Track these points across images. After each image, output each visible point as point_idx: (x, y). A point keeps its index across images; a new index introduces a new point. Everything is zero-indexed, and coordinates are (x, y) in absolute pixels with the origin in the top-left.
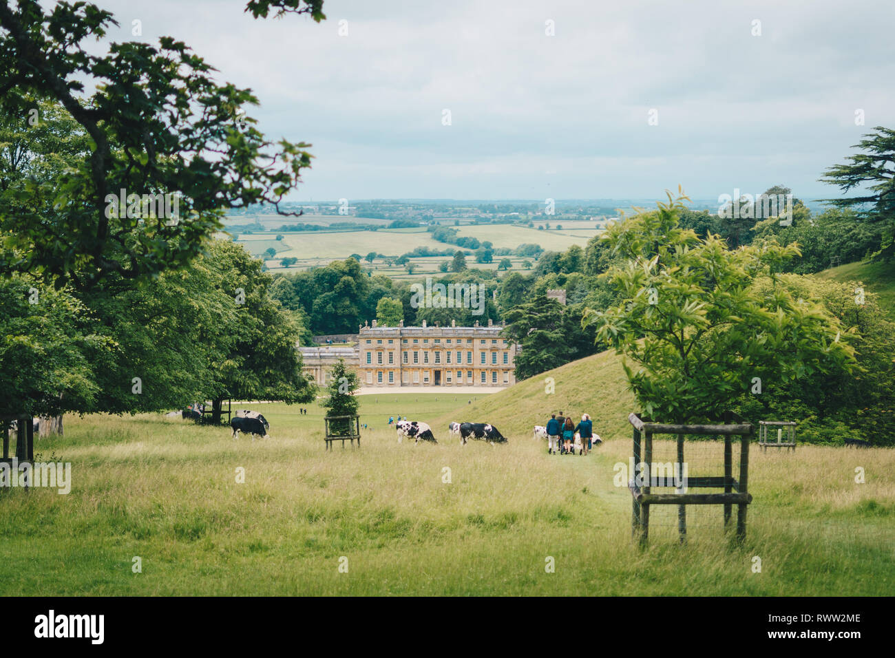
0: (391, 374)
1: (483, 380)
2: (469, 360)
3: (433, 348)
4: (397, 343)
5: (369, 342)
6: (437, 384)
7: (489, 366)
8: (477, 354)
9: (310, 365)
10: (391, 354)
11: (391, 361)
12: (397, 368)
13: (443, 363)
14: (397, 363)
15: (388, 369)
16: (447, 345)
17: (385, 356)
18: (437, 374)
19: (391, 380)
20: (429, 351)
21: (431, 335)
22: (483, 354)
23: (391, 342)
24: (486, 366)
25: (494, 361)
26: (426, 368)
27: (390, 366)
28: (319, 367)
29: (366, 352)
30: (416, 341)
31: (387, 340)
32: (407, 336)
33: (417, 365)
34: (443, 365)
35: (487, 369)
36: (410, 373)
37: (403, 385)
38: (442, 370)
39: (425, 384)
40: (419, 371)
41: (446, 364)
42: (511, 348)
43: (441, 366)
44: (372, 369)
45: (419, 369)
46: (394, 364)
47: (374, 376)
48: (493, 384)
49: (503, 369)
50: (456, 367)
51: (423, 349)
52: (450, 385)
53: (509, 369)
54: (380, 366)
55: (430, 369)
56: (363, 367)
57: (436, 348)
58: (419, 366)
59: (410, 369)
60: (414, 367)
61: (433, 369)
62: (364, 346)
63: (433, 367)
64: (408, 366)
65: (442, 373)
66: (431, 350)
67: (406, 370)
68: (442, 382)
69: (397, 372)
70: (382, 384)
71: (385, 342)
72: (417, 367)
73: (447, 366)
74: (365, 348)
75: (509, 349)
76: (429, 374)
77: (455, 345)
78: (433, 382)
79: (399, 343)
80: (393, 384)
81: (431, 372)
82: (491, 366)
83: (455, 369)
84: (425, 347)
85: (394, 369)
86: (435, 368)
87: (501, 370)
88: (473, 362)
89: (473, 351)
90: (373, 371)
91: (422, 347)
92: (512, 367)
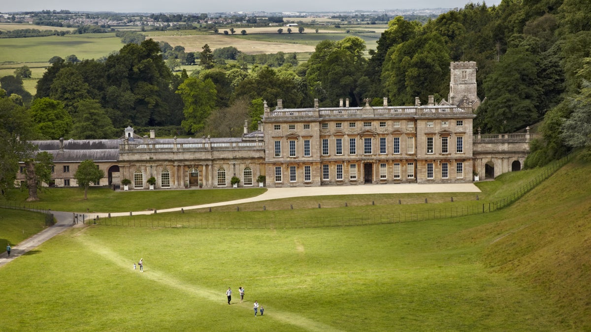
0: (307, 170)
1: (430, 174)
2: (410, 148)
3: (361, 135)
4: (315, 128)
5: (277, 127)
6: (368, 180)
7: (437, 156)
8: (423, 139)
10: (307, 143)
11: (307, 152)
12: (316, 162)
13: (376, 153)
14: (315, 154)
15: (304, 163)
16: (380, 130)
17: (300, 144)
18: (368, 168)
19: (307, 177)
20: (357, 139)
21: (358, 117)
22: (430, 141)
23: (307, 127)
24: (435, 156)
25: (445, 149)
26: (354, 161)
27: (306, 159)
28: (210, 163)
29: (273, 141)
30: (338, 125)
31: (302, 125)
32: (327, 118)
33: (341, 157)
34: (375, 155)
35: (434, 160)
36: (332, 168)
37: (323, 184)
38: (374, 163)
39: (351, 181)
40: (344, 164)
41: (379, 155)
42: (467, 131)
43: (373, 157)
44: (282, 164)
45: (343, 162)
46: (312, 157)
47: (285, 173)
48: (443, 180)
49: (456, 160)
50: (392, 158)
51: (348, 135)
52: (384, 182)
53: (464, 160)
54: (293, 160)
55: (357, 161)
56: (270, 160)
57: (366, 133)
58: (343, 157)
59: (332, 162)
60: (337, 159)
61: (363, 162)
62: (272, 133)
63: (362, 160)
64: (329, 158)
65: (374, 167)
66: (359, 136)
67: (327, 164)
68: (375, 180)
69: (316, 167)
70: (296, 183)
71: (299, 127)
72: (341, 159)
73: (380, 157)
74: (273, 135)
75: (465, 133)
76: (356, 169)
77: (391, 129)
78: (362, 179)
79: (317, 129)
80: (310, 183)
81: (359, 166)
82: (441, 156)
83: (391, 161)
84: (350, 133)
85: (312, 163)
86: (365, 160)
87: (454, 160)
88: (416, 152)
89: (416, 136)
90: (284, 166)
91: (346, 133)
92: (468, 156)
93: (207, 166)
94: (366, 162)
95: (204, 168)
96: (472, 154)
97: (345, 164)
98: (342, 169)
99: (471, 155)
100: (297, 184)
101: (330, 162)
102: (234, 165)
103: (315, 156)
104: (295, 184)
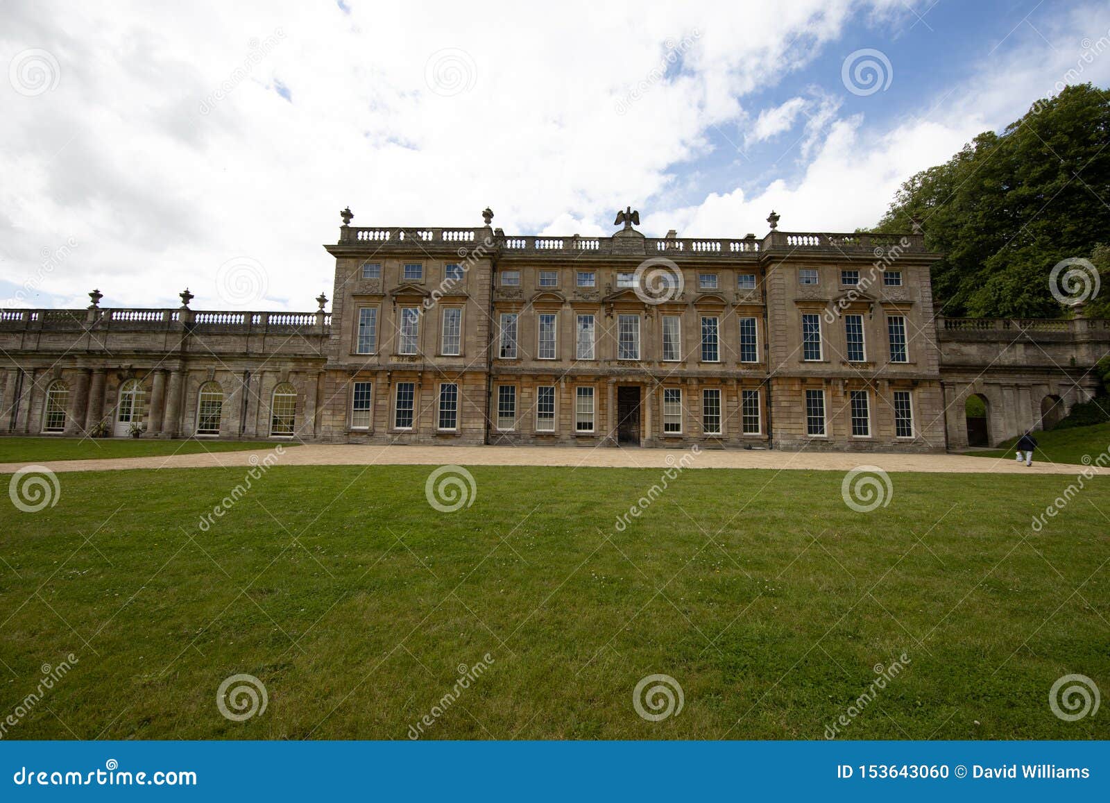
0: (449, 398)
1: (815, 425)
2: (747, 347)
3: (609, 305)
4: (478, 276)
5: (372, 271)
6: (627, 437)
7: (835, 368)
8: (789, 318)
9: (141, 354)
10: (452, 318)
11: (451, 344)
12: (474, 372)
13: (649, 359)
14: (474, 351)
15: (438, 373)
17: (431, 319)
18: (629, 400)
19: (447, 418)
20: (599, 315)
22: (810, 322)
23: (455, 270)
24: (828, 369)
25: (854, 350)
26: (588, 376)
27: (447, 361)
28: (176, 364)
29: (356, 308)
31: (441, 265)
32: (516, 256)
33: (551, 365)
34: (649, 363)
35: (828, 381)
36: (525, 395)
37: (491, 439)
38: (645, 384)
39: (579, 437)
40: (558, 386)
41: (660, 363)
42: (917, 299)
43: (643, 367)
44: (375, 374)
45: (557, 378)
46: (463, 356)
47: (380, 402)
48: (857, 441)
49: (891, 382)
50: (699, 373)
51: (572, 304)
52: (676, 444)
53: (915, 383)
54: (406, 362)
55: (598, 378)
56: (341, 363)
57: (624, 299)
58: (558, 366)
59: (524, 380)
60: (541, 370)
61: (614, 379)
62: (353, 285)
63: (612, 373)
64: (519, 366)
65: (647, 396)
66: (603, 309)
67: (509, 384)
68: (648, 434)
69: (472, 388)
70: (409, 433)
71: (431, 270)
72: (550, 370)
73: (664, 369)
74: (356, 291)
75: (910, 304)
76: (594, 400)
77: (693, 293)
78: (610, 432)
79: (483, 277)
80: (453, 435)
81: (603, 394)
82: (845, 369)
83: (695, 382)
84: (579, 299)
85: (462, 375)
86: (619, 374)
87: (886, 384)
88: (767, 358)
89: (765, 316)
90: (380, 381)
91: (569, 298)
92: (926, 372)
93: (166, 373)
94: (622, 380)
95: (157, 379)
96: (936, 368)
97: (563, 385)
98: (552, 399)
99: (935, 371)
100: (413, 437)
101: (519, 377)
102: (247, 374)
103: (472, 354)
104: (406, 438)
